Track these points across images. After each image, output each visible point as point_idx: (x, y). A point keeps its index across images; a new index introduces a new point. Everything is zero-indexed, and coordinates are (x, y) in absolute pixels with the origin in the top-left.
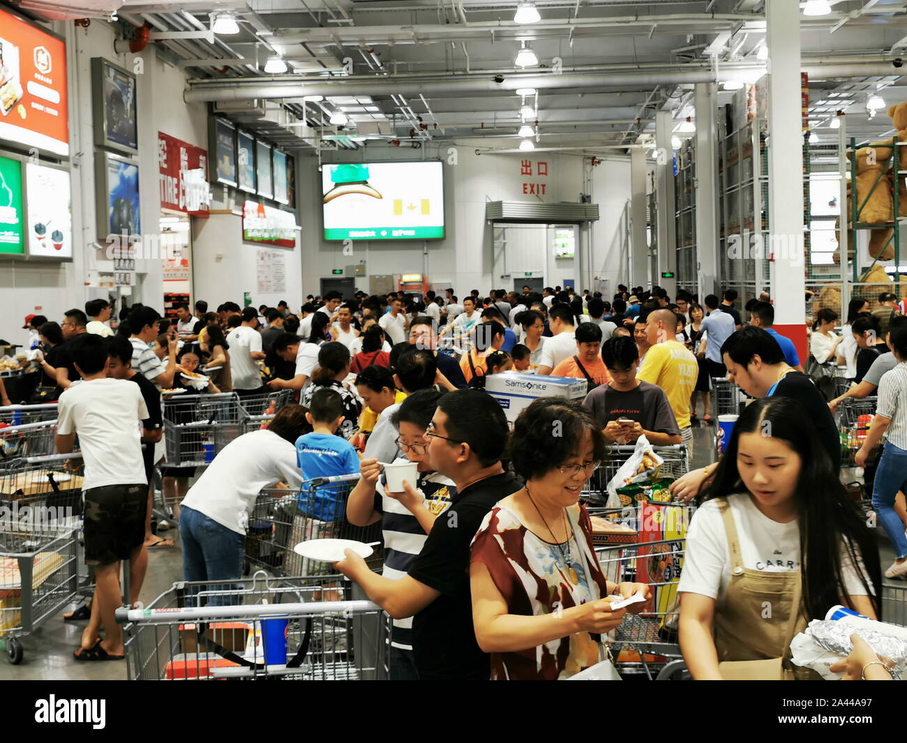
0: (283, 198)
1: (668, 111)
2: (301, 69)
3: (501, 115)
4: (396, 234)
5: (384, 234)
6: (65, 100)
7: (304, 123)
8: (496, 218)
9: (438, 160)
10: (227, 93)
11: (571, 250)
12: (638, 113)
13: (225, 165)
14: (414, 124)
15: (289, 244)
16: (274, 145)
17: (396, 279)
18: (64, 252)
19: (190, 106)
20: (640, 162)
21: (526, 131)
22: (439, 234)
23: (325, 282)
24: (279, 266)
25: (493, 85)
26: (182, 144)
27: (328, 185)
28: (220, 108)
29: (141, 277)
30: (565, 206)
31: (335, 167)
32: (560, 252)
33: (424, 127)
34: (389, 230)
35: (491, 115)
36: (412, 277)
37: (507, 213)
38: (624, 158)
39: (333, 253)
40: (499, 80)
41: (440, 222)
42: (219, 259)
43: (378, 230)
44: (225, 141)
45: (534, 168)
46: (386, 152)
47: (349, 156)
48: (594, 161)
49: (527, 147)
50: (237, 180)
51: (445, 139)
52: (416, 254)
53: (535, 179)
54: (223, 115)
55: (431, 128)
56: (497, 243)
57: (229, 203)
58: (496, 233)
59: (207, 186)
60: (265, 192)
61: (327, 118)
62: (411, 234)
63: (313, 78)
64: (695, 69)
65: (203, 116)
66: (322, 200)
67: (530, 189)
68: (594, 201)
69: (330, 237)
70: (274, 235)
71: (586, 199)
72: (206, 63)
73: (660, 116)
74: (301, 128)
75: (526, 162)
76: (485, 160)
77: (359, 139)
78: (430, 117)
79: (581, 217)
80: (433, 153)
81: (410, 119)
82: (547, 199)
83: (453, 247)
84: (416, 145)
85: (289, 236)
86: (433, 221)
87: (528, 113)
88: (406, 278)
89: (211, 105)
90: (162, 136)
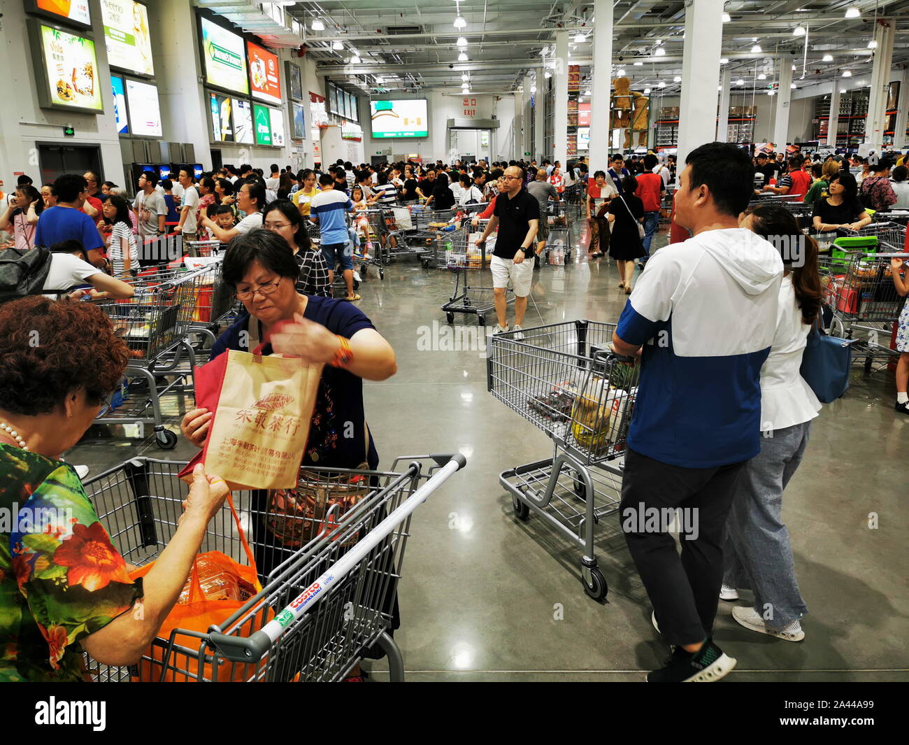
0: (355, 119)
1: (529, 76)
2: (366, 61)
3: (453, 78)
4: (406, 135)
5: (400, 135)
6: (279, 81)
7: (365, 84)
8: (452, 127)
9: (425, 99)
10: (334, 72)
11: (487, 142)
12: (516, 76)
13: (333, 104)
14: (414, 82)
15: (358, 140)
16: (350, 93)
17: (406, 156)
18: (282, 144)
19: (318, 78)
20: (519, 99)
21: (465, 86)
22: (425, 135)
23: (373, 158)
24: (355, 150)
25: (449, 69)
26: (317, 96)
27: (373, 111)
28: (331, 78)
29: (305, 154)
30: (483, 121)
31: (377, 102)
32: (484, 143)
33: (418, 84)
34: (402, 133)
35: (449, 78)
36: (413, 155)
37: (457, 125)
38: (512, 97)
39: (376, 144)
40: (451, 67)
41: (425, 129)
42: (333, 147)
43: (397, 133)
44: (332, 93)
45: (470, 102)
46: (401, 95)
47: (384, 97)
48: (498, 99)
49: (466, 92)
50: (337, 111)
51: (428, 88)
52: (415, 144)
53: (470, 108)
54: (331, 81)
55: (421, 84)
56: (452, 139)
57: (334, 121)
58: (452, 133)
59: (326, 114)
60: (348, 116)
61: (375, 80)
62: (412, 135)
63: (372, 66)
64: (535, 62)
65: (323, 82)
66: (371, 118)
67: (468, 113)
68: (498, 119)
69: (375, 136)
70: (351, 136)
71: (494, 117)
72: (326, 59)
73: (525, 79)
74: (364, 85)
75: (466, 99)
76: (446, 98)
77: (388, 90)
78: (421, 79)
79: (491, 126)
80: (422, 95)
81: (412, 79)
82: (476, 118)
83: (432, 141)
84: (414, 91)
85: (358, 136)
86: (422, 128)
87: (465, 78)
88: (411, 156)
89: (326, 78)
90: (310, 93)
